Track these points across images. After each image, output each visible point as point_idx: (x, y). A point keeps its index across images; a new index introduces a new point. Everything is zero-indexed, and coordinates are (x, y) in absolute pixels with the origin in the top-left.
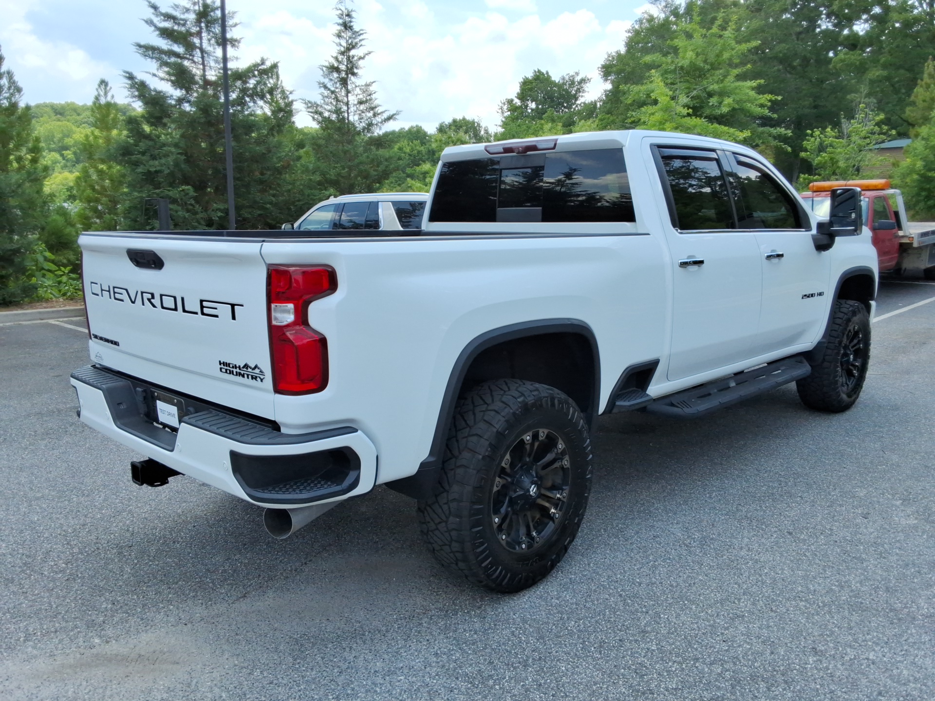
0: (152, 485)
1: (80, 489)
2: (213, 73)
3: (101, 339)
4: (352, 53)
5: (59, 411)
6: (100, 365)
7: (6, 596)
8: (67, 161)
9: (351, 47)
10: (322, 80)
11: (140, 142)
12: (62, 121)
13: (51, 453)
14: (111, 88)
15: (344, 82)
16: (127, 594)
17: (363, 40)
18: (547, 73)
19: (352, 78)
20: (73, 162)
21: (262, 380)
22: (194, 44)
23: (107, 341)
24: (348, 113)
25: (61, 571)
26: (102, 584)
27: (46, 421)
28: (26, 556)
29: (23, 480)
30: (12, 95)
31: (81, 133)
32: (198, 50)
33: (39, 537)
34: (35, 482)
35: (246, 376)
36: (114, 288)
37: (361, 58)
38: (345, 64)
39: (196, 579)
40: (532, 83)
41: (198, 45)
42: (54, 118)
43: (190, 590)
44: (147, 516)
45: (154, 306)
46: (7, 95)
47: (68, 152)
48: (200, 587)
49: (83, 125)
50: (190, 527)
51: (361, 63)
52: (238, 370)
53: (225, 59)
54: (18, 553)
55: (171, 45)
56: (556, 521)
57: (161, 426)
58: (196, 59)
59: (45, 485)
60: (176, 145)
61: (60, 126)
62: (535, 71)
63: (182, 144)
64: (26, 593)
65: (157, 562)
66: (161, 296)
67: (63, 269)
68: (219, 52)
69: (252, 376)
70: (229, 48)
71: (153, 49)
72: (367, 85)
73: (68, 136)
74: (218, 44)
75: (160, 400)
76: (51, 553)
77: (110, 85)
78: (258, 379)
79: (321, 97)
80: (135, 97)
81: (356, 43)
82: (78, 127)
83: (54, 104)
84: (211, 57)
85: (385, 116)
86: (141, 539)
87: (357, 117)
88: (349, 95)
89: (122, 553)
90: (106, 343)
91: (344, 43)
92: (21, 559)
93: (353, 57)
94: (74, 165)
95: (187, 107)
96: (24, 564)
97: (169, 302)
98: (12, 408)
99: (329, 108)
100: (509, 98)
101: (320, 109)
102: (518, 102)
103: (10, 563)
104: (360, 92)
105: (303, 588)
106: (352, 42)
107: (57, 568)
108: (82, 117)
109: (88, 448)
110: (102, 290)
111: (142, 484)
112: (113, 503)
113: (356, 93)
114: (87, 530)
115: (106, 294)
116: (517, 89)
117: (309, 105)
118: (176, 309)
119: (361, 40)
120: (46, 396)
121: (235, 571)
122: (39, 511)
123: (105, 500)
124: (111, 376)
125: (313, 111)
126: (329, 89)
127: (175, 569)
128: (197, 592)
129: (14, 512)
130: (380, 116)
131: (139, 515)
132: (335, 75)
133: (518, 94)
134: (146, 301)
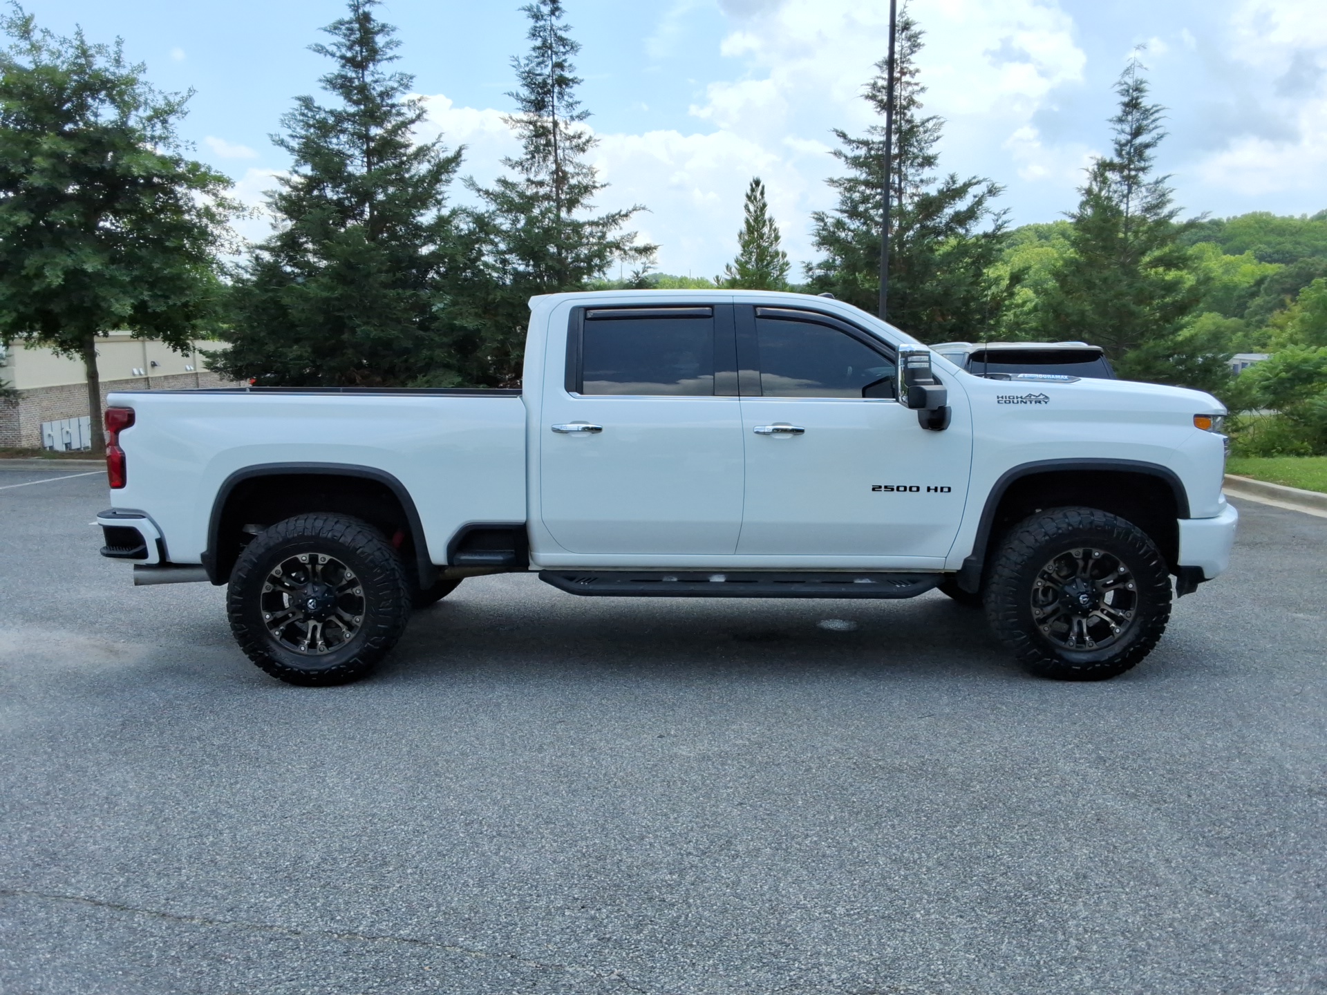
4: (1141, 139)
9: (1139, 131)
17: (1158, 119)
37: (1151, 145)
51: (1150, 152)
72: (1160, 182)
81: (1147, 126)
83: (1039, 226)
91: (1127, 129)
93: (1142, 145)
104: (1146, 194)
106: (1140, 125)
113: (1141, 195)
119: (1154, 121)
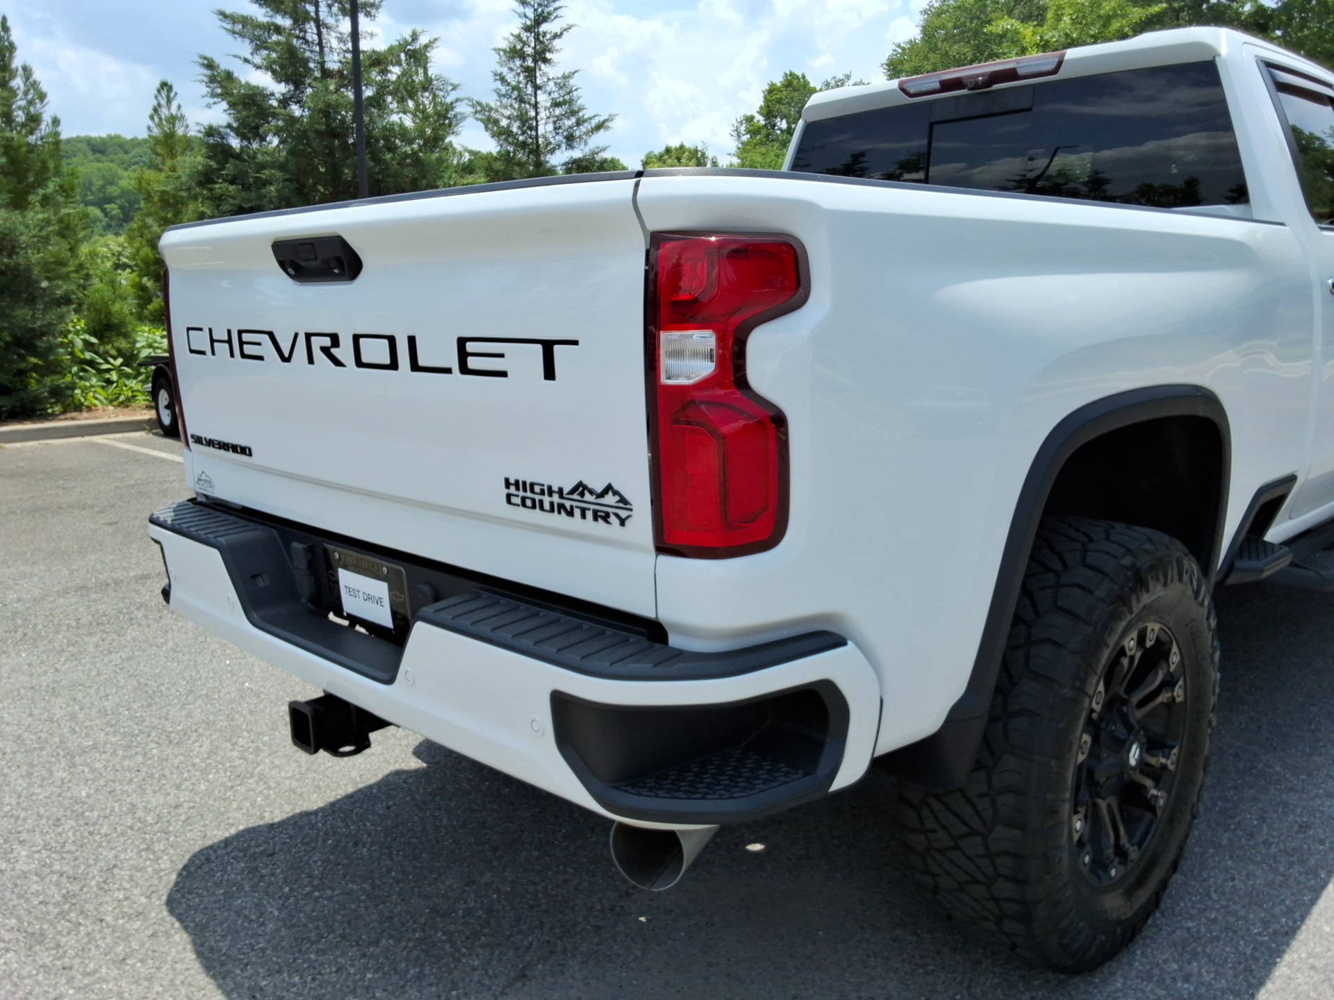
0: (335, 751)
1: (164, 729)
2: (336, 58)
3: (210, 443)
4: (544, 27)
5: (117, 583)
6: (206, 496)
7: (30, 976)
8: (112, 218)
9: (541, 19)
10: (499, 70)
11: (227, 163)
12: (103, 162)
13: (106, 660)
14: (176, 94)
15: (530, 73)
16: (280, 972)
17: (560, 8)
18: (804, 77)
19: (543, 66)
20: (120, 219)
21: (622, 522)
22: (307, 13)
23: (224, 446)
24: (537, 122)
25: (139, 914)
26: (224, 945)
27: (95, 600)
28: (69, 877)
29: (59, 714)
30: (31, 103)
31: (130, 178)
32: (312, 24)
33: (91, 834)
34: (81, 716)
35: (577, 512)
36: (240, 332)
37: (556, 36)
38: (533, 45)
39: (414, 931)
40: (781, 91)
41: (313, 14)
42: (91, 157)
43: (407, 959)
44: (294, 784)
45: (337, 363)
46: (23, 103)
47: (112, 206)
48: (426, 951)
49: (133, 167)
50: (380, 808)
51: (557, 43)
52: (556, 499)
53: (355, 35)
54: (52, 872)
55: (271, 16)
56: (1159, 812)
57: (346, 623)
58: (309, 37)
59: (98, 722)
60: (282, 167)
61: (99, 169)
62: (786, 75)
63: (292, 166)
64: (70, 968)
65: (329, 892)
66: (356, 338)
67: (111, 360)
68: (345, 26)
69: (595, 513)
70: (362, 18)
71: (245, 21)
72: (566, 77)
73: (112, 183)
74: (343, 11)
75: (345, 567)
76: (116, 871)
77: (175, 89)
78: (613, 519)
79: (495, 96)
80: (218, 96)
81: (549, 14)
82: (126, 170)
83: (91, 138)
84: (333, 34)
85: (594, 122)
86: (291, 837)
87: (550, 127)
88: (539, 92)
89: (256, 869)
90: (222, 452)
91: (531, 14)
92: (57, 884)
93: (545, 34)
94: (121, 225)
95: (296, 110)
96: (64, 897)
97: (376, 351)
98: (36, 579)
99: (507, 113)
100: (749, 114)
101: (494, 115)
102: (760, 120)
103: (37, 894)
104: (554, 89)
105: (639, 953)
106: (543, 12)
107: (130, 907)
108: (130, 155)
109: (172, 649)
110: (212, 341)
111: (316, 751)
112: (229, 760)
113: (548, 89)
114: (183, 818)
115: (222, 348)
116: (759, 101)
117: (479, 108)
118: (394, 365)
119: (556, 9)
120: (93, 557)
121: (489, 912)
122: (90, 776)
123: (211, 753)
124: (232, 518)
125: (484, 117)
126: (509, 84)
127: (367, 908)
128: (422, 966)
129: (43, 779)
130: (586, 124)
131: (279, 784)
132: (518, 62)
133: (761, 108)
134: (318, 354)
